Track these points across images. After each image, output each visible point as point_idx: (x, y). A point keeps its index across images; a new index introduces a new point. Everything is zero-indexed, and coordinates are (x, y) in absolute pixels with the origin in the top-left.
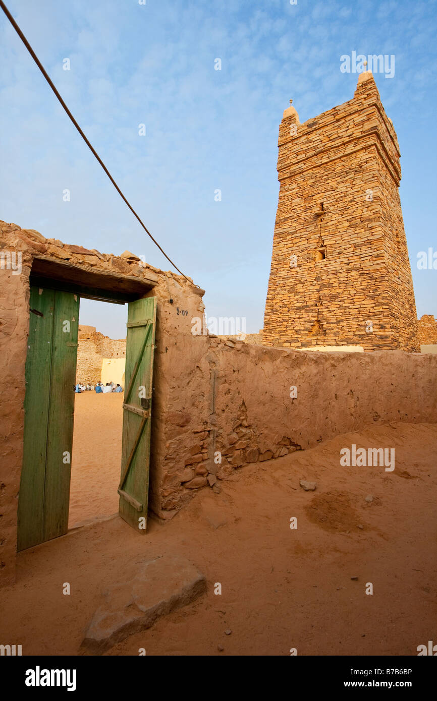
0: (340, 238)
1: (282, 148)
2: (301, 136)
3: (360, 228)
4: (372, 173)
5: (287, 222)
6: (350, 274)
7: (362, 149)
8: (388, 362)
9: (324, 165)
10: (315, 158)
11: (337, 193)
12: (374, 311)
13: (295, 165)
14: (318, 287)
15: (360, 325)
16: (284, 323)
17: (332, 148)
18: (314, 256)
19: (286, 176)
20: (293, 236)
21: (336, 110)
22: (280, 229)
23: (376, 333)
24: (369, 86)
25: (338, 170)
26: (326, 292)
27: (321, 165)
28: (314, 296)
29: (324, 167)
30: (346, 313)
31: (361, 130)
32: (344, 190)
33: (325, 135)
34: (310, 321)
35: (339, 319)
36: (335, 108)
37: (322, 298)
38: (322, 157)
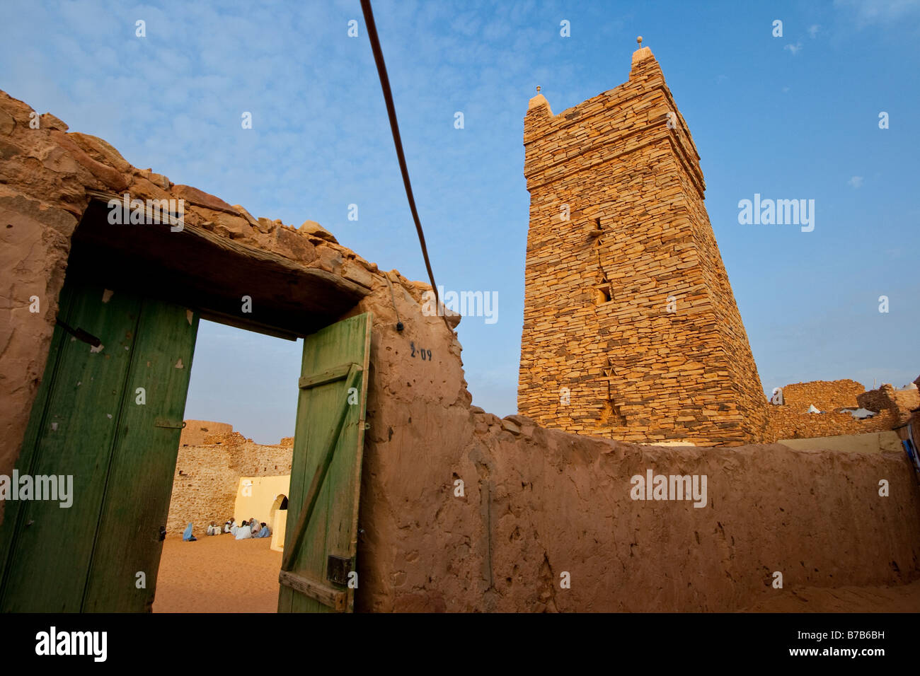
0: (632, 268)
1: (530, 146)
2: (558, 130)
3: (662, 253)
4: (669, 175)
5: (545, 248)
6: (655, 323)
7: (650, 144)
8: (767, 467)
9: (595, 168)
10: (580, 158)
11: (619, 204)
12: (704, 380)
13: (552, 168)
14: (604, 345)
15: (683, 406)
16: (552, 406)
17: (604, 145)
18: (593, 297)
19: (539, 184)
20: (557, 268)
21: (606, 96)
22: (536, 258)
23: (715, 419)
24: (649, 66)
25: (617, 172)
26: (618, 352)
27: (591, 167)
28: (601, 360)
29: (596, 170)
30: (656, 387)
31: (646, 119)
32: (629, 199)
33: (593, 127)
34: (597, 402)
35: (646, 396)
36: (603, 94)
37: (612, 362)
38: (591, 157)
